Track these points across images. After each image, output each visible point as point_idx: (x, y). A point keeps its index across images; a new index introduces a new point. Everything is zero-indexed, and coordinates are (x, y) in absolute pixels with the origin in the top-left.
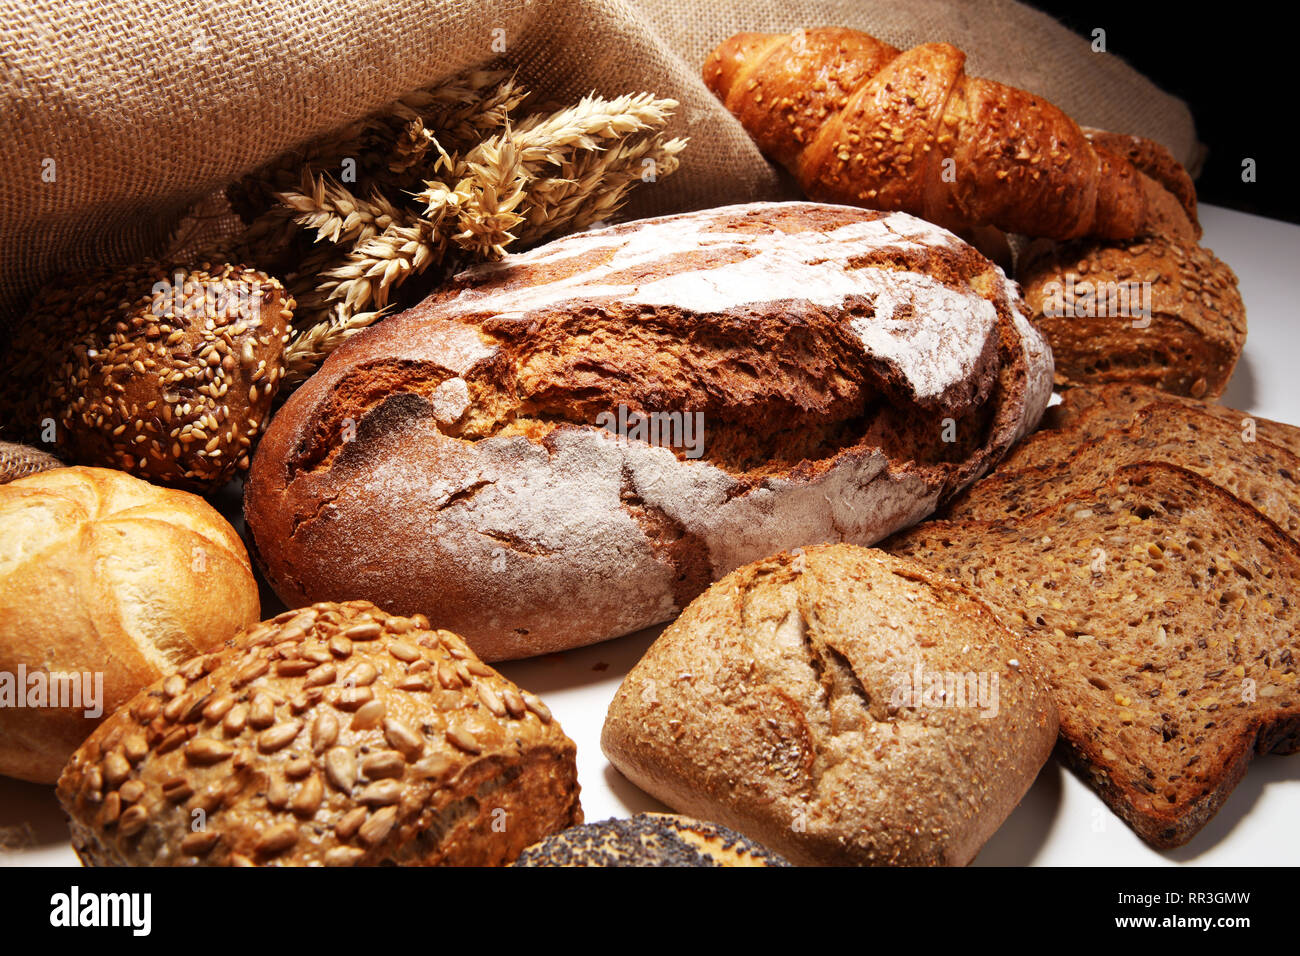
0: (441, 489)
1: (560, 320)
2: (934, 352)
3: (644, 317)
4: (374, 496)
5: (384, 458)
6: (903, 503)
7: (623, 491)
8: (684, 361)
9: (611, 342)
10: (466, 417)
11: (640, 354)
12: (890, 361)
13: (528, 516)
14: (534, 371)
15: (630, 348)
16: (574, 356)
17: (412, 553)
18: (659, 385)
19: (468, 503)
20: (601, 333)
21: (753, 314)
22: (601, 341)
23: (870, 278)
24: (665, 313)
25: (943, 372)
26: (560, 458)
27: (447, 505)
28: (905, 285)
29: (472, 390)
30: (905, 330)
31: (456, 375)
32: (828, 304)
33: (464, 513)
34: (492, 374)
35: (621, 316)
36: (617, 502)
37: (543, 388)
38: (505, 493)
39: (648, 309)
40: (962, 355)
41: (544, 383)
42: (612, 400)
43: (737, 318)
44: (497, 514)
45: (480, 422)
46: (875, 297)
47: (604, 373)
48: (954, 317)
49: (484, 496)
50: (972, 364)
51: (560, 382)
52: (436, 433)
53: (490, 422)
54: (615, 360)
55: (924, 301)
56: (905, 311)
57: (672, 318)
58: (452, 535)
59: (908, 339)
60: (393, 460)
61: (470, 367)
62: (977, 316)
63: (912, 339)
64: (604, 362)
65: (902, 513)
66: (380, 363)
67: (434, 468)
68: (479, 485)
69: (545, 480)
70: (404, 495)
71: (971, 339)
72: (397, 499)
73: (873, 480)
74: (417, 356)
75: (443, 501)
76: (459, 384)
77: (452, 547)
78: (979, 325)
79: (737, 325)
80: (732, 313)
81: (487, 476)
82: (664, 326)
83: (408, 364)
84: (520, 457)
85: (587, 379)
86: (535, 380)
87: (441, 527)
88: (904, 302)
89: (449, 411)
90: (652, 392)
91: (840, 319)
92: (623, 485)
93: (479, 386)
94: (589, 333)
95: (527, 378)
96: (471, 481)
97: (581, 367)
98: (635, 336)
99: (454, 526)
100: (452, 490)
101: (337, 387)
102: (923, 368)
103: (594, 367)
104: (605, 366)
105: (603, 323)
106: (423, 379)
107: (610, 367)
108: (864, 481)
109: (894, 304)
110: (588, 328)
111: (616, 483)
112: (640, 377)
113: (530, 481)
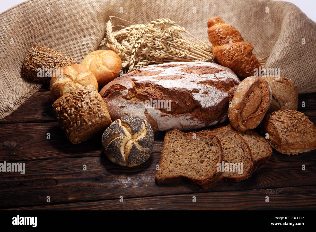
0: (120, 105)
1: (145, 84)
2: (209, 100)
3: (157, 86)
4: (111, 104)
5: (114, 99)
6: (196, 124)
7: (145, 112)
8: (161, 95)
9: (151, 89)
10: (127, 96)
11: (155, 92)
12: (198, 101)
13: (130, 112)
14: (139, 91)
15: (154, 91)
16: (145, 90)
17: (114, 113)
18: (156, 97)
19: (123, 108)
20: (150, 87)
21: (174, 89)
22: (150, 88)
23: (202, 86)
24: (160, 86)
25: (209, 104)
26: (137, 105)
27: (120, 108)
28: (208, 88)
29: (128, 92)
30: (204, 96)
31: (127, 89)
32: (189, 89)
33: (122, 110)
34: (132, 90)
35: (154, 85)
36: (144, 113)
37: (139, 94)
38: (128, 108)
39: (158, 85)
40: (216, 102)
41: (139, 93)
42: (148, 98)
43: (171, 90)
44: (126, 111)
45: (128, 97)
46: (200, 89)
47: (149, 94)
48: (217, 95)
49: (125, 108)
50: (217, 104)
51: (142, 94)
52: (121, 97)
53: (130, 97)
54: (151, 92)
55: (211, 91)
56: (206, 93)
57: (161, 87)
58: (119, 112)
59: (204, 98)
60: (115, 100)
61: (129, 88)
62: (222, 95)
63: (205, 98)
64: (149, 92)
65: (195, 125)
66: (118, 85)
67: (119, 102)
68: (125, 106)
69: (134, 108)
70: (115, 105)
71: (219, 100)
72: (114, 105)
73: (189, 119)
74: (123, 85)
75: (119, 107)
76: (127, 90)
77: (119, 114)
78: (222, 97)
79: (171, 91)
80: (170, 89)
81: (126, 105)
82: (160, 89)
83: (121, 86)
84: (131, 104)
85: (146, 94)
86: (138, 92)
87: (118, 111)
88: (206, 91)
89: (124, 94)
90: (154, 98)
91: (190, 93)
92: (145, 111)
93: (130, 92)
94: (149, 87)
95: (137, 92)
96: (124, 105)
97: (146, 92)
98: (155, 89)
99: (120, 111)
100: (121, 106)
101: (111, 87)
102: (205, 103)
103: (147, 92)
104: (149, 93)
105: (151, 86)
106: (123, 88)
107: (150, 93)
108: (187, 119)
109: (204, 91)
110: (149, 86)
111: (144, 111)
112: (154, 96)
113: (132, 107)
